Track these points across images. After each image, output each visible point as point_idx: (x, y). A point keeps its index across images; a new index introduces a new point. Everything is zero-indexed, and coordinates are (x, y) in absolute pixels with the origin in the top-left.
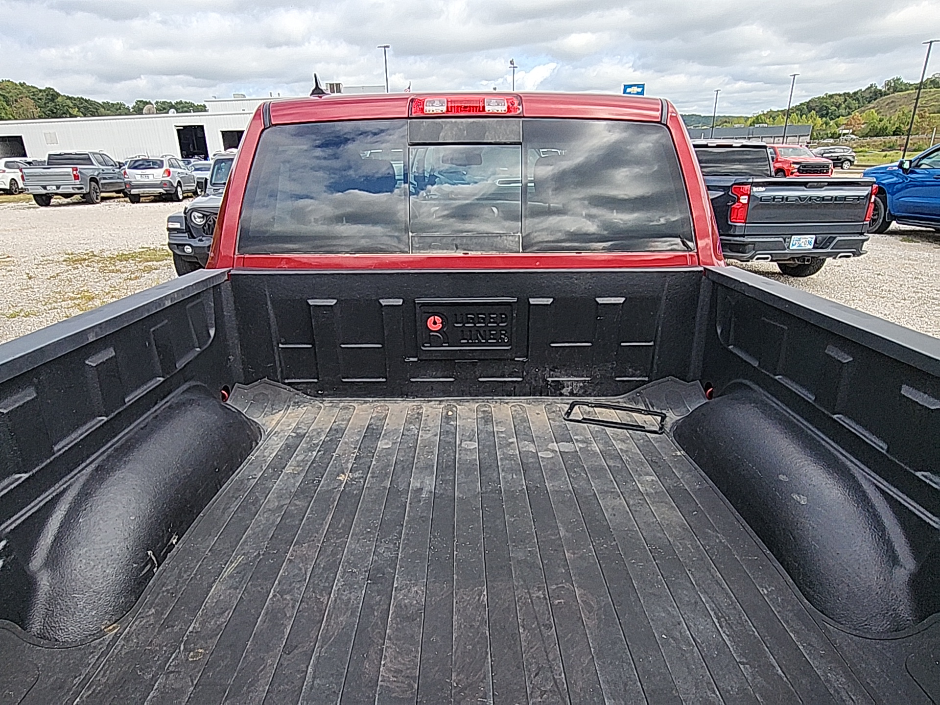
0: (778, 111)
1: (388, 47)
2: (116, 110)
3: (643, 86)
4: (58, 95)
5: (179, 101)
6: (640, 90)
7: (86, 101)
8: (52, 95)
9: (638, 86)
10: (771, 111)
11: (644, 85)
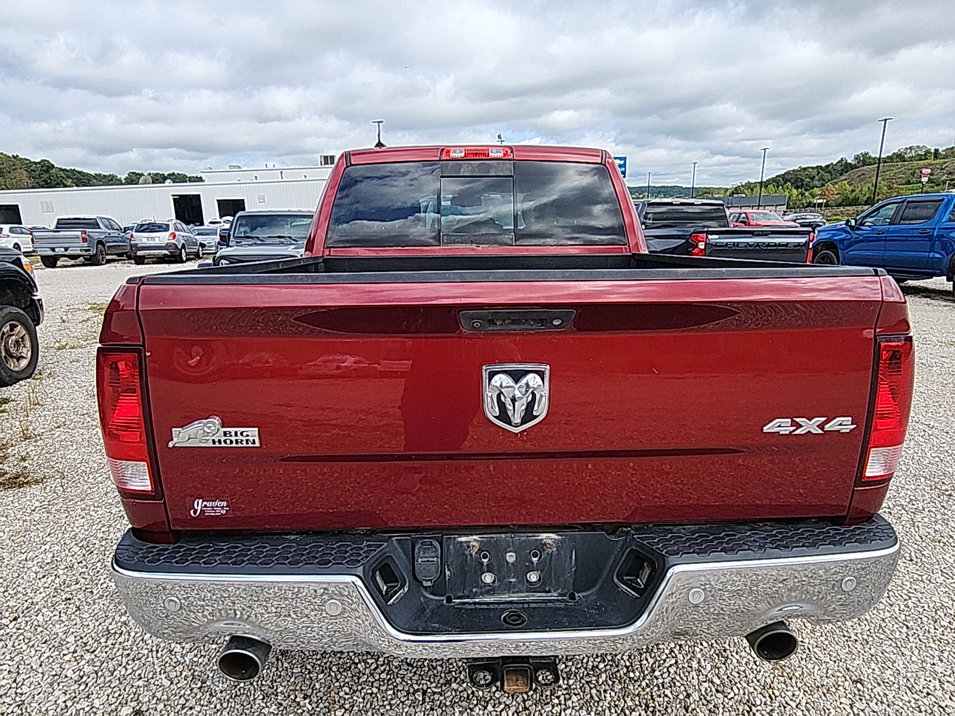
0: (756, 183)
1: (382, 122)
2: (110, 180)
3: (624, 159)
4: (53, 166)
5: (171, 172)
6: (622, 162)
7: (79, 172)
8: (46, 166)
9: (620, 159)
10: (749, 182)
11: (626, 158)
